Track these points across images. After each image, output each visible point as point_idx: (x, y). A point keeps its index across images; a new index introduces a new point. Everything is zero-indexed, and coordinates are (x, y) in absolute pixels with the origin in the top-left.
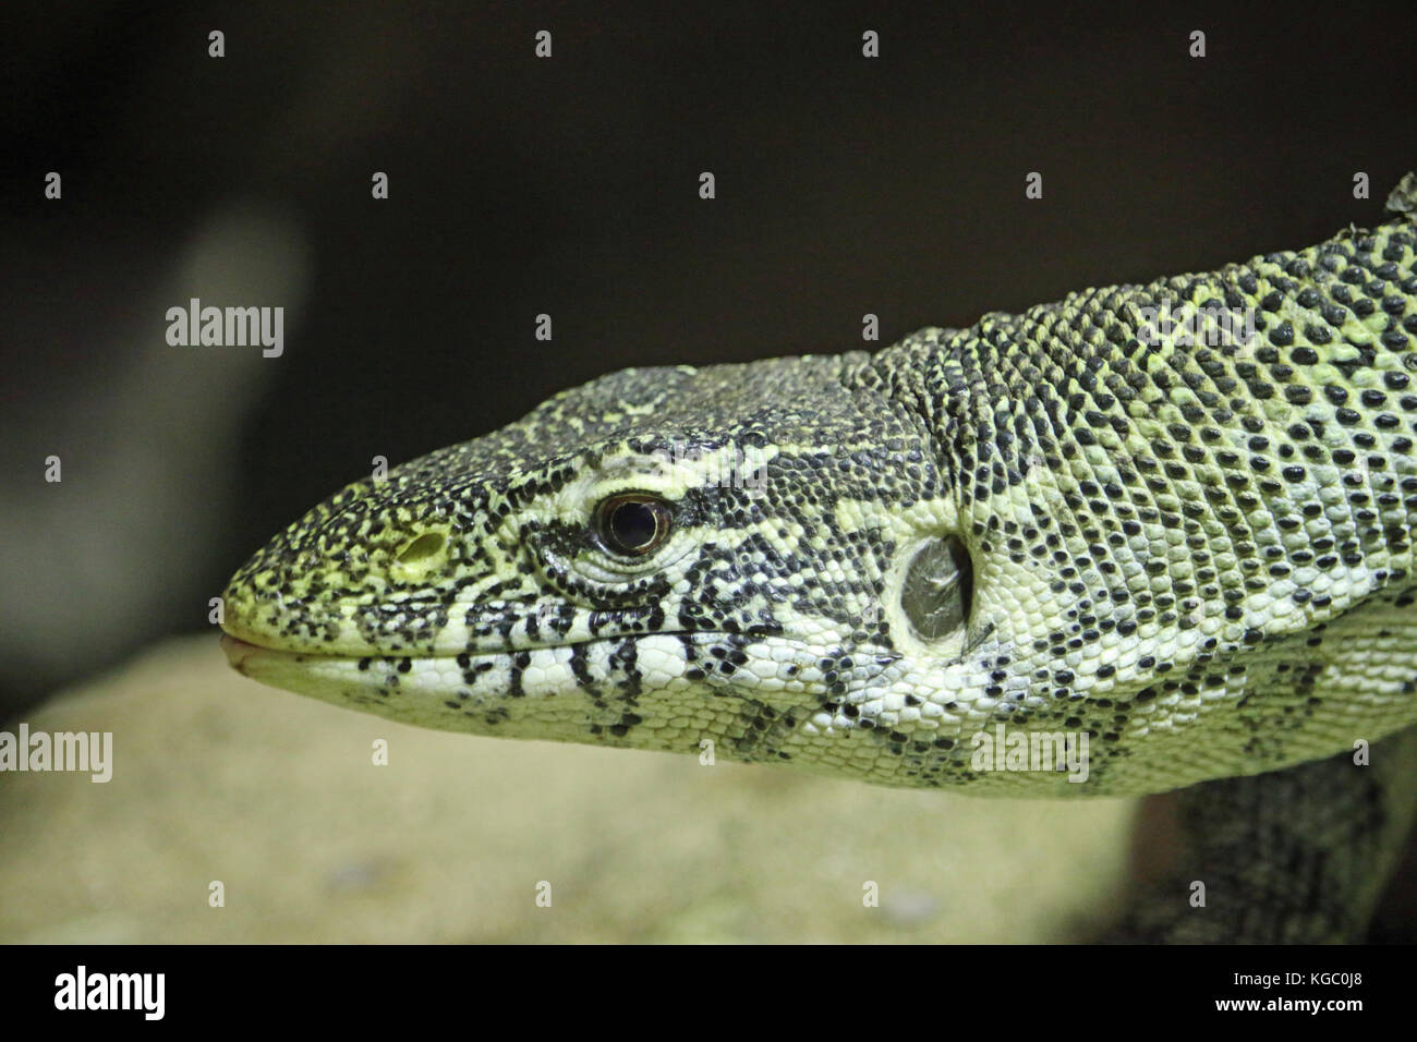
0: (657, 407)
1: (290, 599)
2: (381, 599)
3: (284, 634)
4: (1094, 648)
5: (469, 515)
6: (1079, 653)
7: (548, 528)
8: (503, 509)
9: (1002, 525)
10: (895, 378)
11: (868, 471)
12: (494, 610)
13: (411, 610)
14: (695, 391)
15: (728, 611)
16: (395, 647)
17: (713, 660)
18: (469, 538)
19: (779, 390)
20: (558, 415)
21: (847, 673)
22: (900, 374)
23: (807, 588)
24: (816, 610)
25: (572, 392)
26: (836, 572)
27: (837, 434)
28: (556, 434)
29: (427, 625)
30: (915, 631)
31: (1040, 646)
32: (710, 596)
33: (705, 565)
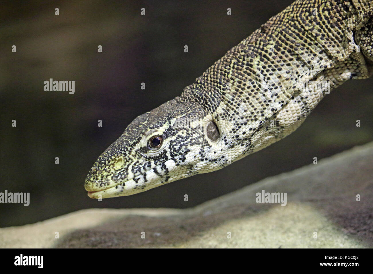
0: (147, 121)
1: (98, 181)
2: (115, 174)
3: (100, 187)
4: (241, 129)
5: (125, 153)
6: (238, 131)
7: (140, 149)
8: (131, 149)
9: (219, 115)
10: (189, 98)
11: (193, 116)
12: (136, 168)
13: (121, 174)
14: (153, 115)
15: (179, 151)
16: (121, 182)
17: (180, 161)
18: (126, 157)
19: (168, 109)
20: (130, 129)
21: (204, 153)
22: (189, 97)
23: (191, 141)
24: (195, 144)
25: (130, 124)
26: (195, 136)
27: (185, 111)
28: (132, 133)
29: (125, 175)
30: (212, 141)
31: (231, 132)
32: (175, 150)
33: (171, 145)
